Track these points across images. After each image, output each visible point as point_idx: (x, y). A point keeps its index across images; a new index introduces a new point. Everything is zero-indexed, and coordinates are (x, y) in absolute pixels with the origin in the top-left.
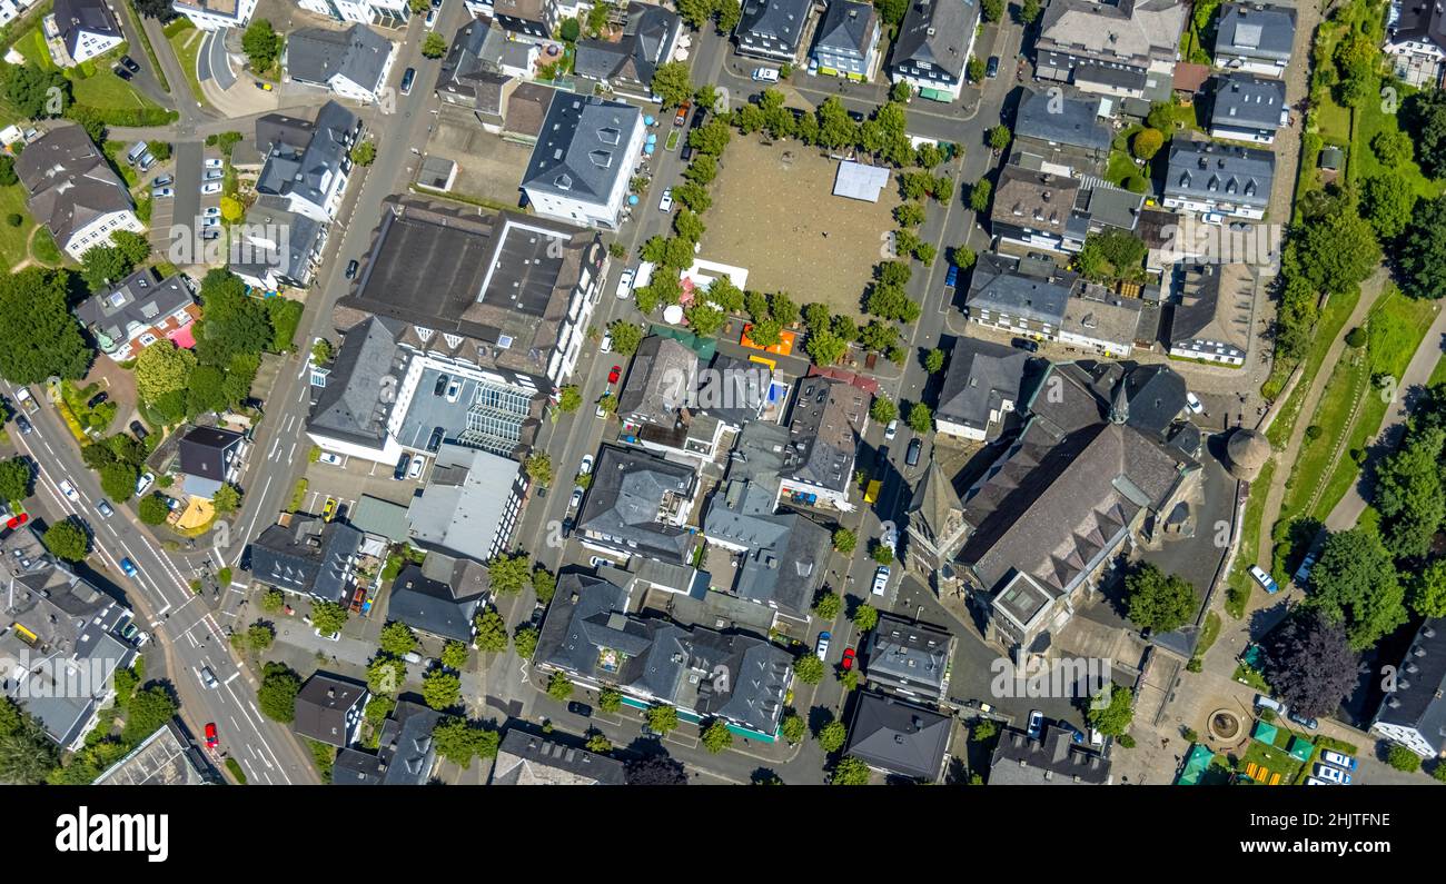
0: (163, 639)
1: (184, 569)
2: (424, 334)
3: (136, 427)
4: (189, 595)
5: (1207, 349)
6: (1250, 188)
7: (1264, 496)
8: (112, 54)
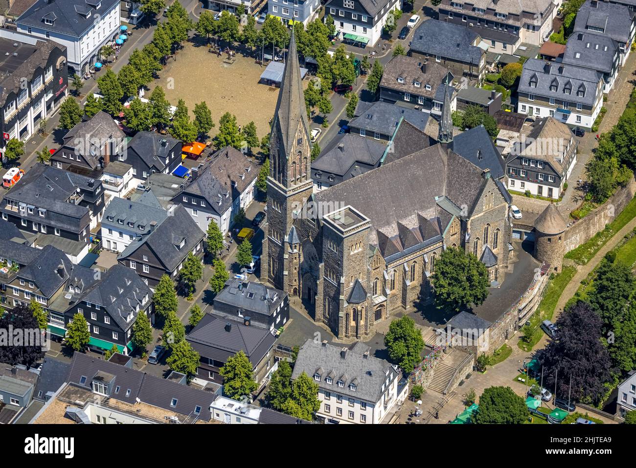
5: (531, 176)
6: (581, 90)
7: (562, 287)
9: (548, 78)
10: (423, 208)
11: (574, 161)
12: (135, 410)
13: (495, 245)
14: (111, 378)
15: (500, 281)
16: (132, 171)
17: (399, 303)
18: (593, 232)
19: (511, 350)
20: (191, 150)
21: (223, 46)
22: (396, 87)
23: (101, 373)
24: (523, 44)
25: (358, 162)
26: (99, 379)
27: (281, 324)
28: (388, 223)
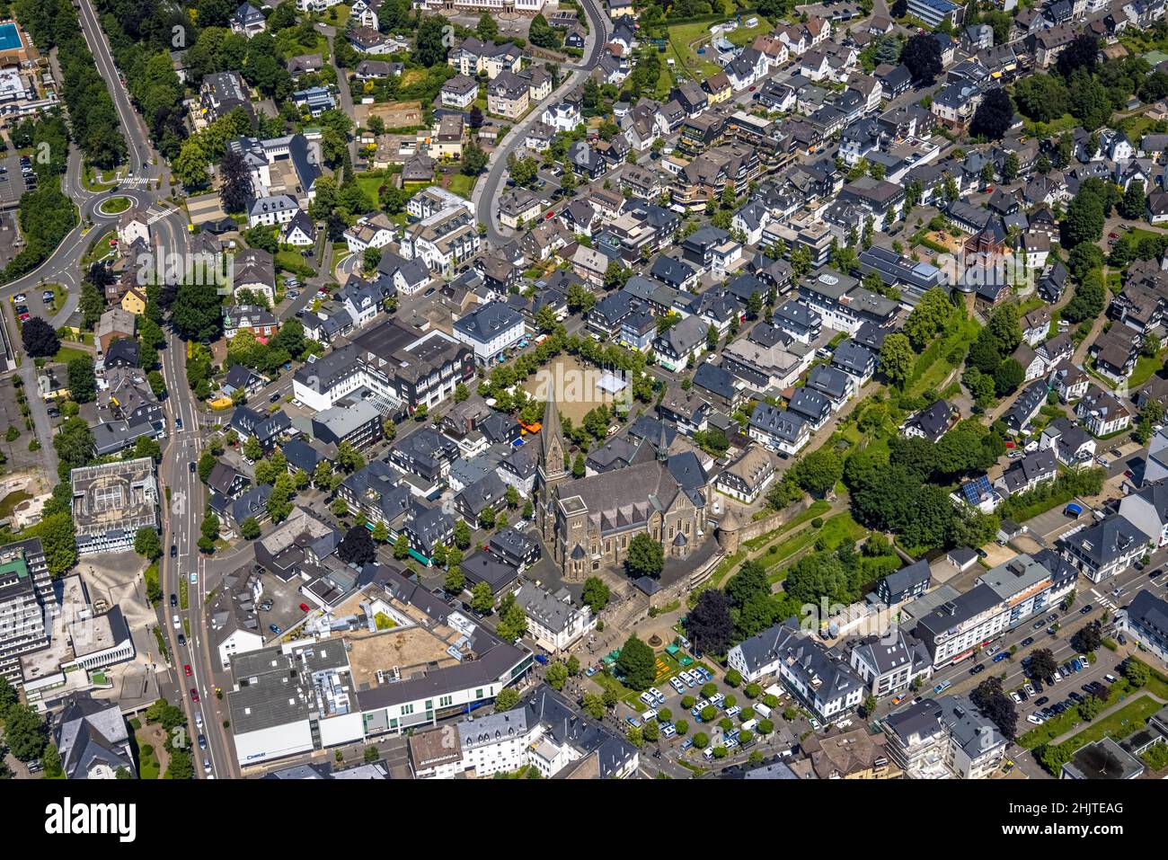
0: (172, 439)
1: (200, 420)
2: (371, 356)
3: (218, 367)
4: (195, 429)
5: (733, 485)
6: (789, 428)
7: (732, 565)
8: (305, 247)
9: (770, 417)
10: (638, 501)
11: (772, 477)
12: (404, 609)
13: (687, 531)
14: (397, 585)
15: (688, 555)
16: (484, 439)
17: (613, 560)
18: (768, 529)
19: (679, 605)
20: (531, 428)
21: (585, 358)
22: (670, 408)
23: (392, 581)
24: (772, 387)
25: (620, 458)
26: (389, 585)
27: (532, 561)
28: (611, 508)
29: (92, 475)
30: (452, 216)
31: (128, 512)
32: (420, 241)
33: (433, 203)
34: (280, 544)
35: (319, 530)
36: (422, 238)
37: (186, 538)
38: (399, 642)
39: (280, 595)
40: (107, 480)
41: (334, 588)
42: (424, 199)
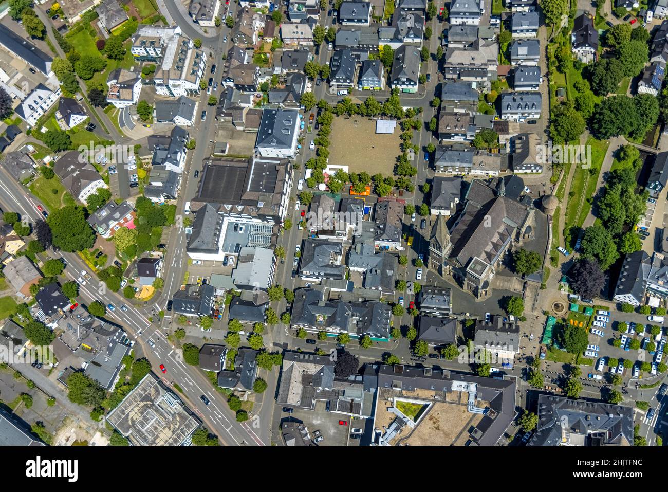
0: (140, 342)
1: (144, 314)
2: (228, 207)
3: (116, 263)
4: (148, 324)
5: (528, 168)
6: (534, 106)
8: (84, 122)
10: (498, 228)
12: (415, 395)
14: (400, 383)
22: (447, 131)
23: (394, 382)
25: (451, 194)
29: (123, 412)
30: (178, 49)
31: (172, 426)
32: (171, 82)
33: (152, 43)
34: (298, 394)
35: (313, 369)
36: (171, 79)
37: (219, 414)
38: (434, 423)
39: (319, 422)
40: (136, 409)
41: (352, 400)
42: (143, 43)
